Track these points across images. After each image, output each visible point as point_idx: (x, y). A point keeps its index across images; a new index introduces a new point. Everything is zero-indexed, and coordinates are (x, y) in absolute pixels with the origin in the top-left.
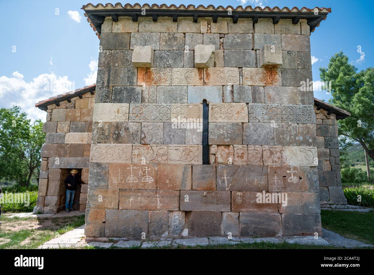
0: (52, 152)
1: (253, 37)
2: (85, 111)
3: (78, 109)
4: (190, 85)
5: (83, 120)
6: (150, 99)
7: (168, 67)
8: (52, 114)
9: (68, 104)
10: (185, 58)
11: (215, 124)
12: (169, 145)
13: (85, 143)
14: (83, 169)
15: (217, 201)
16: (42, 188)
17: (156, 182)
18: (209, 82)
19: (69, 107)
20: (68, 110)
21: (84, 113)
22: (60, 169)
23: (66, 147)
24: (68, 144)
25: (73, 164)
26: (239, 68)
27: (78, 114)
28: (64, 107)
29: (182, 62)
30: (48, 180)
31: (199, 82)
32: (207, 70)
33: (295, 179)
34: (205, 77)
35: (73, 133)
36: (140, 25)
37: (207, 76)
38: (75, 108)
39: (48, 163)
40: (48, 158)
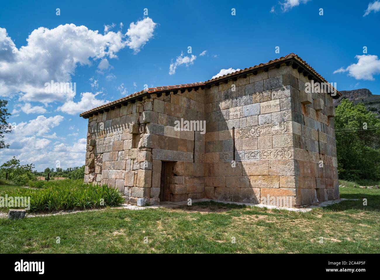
0: (155, 143)
2: (177, 107)
3: (172, 104)
4: (315, 119)
5: (176, 116)
8: (153, 104)
9: (165, 97)
13: (179, 138)
14: (177, 162)
16: (148, 179)
18: (318, 120)
19: (166, 100)
21: (176, 109)
22: (161, 160)
23: (165, 139)
24: (167, 137)
25: (170, 157)
27: (173, 109)
28: (162, 99)
30: (152, 172)
35: (170, 126)
37: (318, 116)
39: (152, 154)
40: (152, 149)
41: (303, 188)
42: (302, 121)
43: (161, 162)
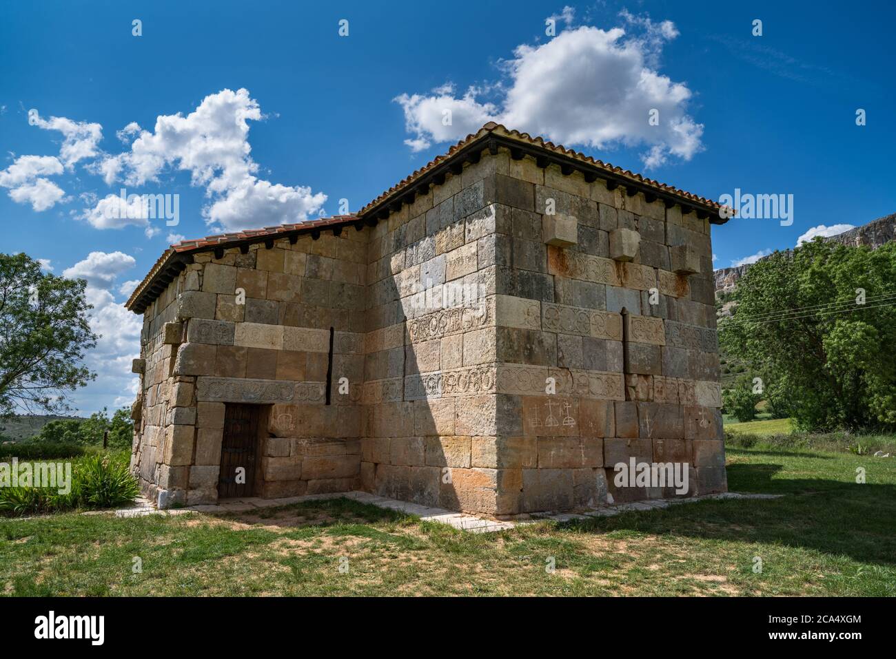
0: (206, 363)
2: (276, 277)
3: (261, 272)
4: (608, 283)
5: (274, 298)
6: (566, 298)
7: (583, 252)
8: (203, 275)
9: (240, 258)
10: (601, 242)
11: (635, 344)
12: (591, 371)
13: (278, 348)
14: (274, 404)
15: (641, 452)
16: (183, 446)
17: (579, 425)
18: (628, 284)
19: (242, 264)
20: (241, 270)
21: (275, 281)
22: (224, 403)
23: (237, 354)
24: (242, 348)
25: (252, 393)
26: (654, 268)
27: (262, 283)
28: (233, 262)
29: (597, 247)
30: (196, 429)
31: (617, 282)
32: (624, 265)
33: (705, 423)
34: (623, 276)
35: (253, 324)
36: (546, 174)
37: (625, 274)
38: (255, 268)
39: (195, 388)
40: (196, 377)
41: (535, 466)
42: (544, 294)
43: (223, 406)
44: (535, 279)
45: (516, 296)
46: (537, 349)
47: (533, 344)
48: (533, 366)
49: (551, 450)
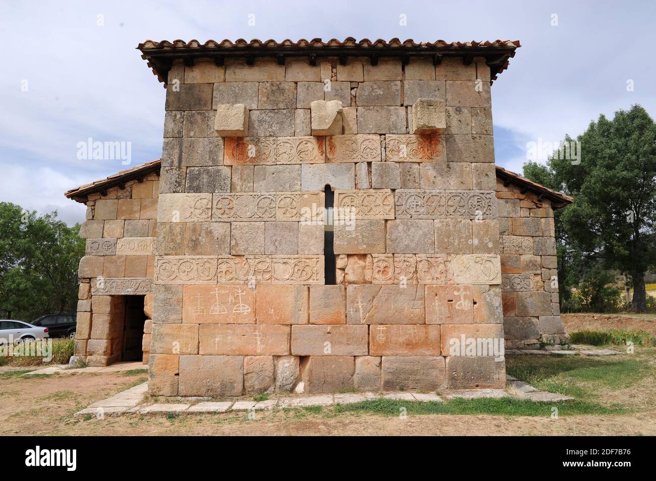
0: (96, 269)
1: (402, 86)
2: (147, 202)
3: (136, 200)
4: (305, 162)
5: (145, 217)
6: (244, 186)
7: (271, 136)
8: (94, 209)
9: (121, 193)
10: (298, 121)
12: (273, 256)
14: (146, 295)
16: (83, 326)
17: (255, 312)
18: (335, 158)
19: (122, 196)
20: (120, 201)
21: (146, 205)
22: (111, 296)
23: (118, 261)
24: (122, 256)
25: (129, 288)
26: (381, 135)
27: (137, 208)
28: (114, 197)
29: (292, 127)
30: (92, 314)
31: (320, 159)
32: (331, 139)
33: (466, 304)
35: (130, 238)
36: (227, 71)
37: (331, 149)
38: (131, 198)
39: (90, 287)
40: (90, 279)
41: (196, 352)
42: (217, 185)
43: (109, 298)
44: (208, 173)
45: (182, 192)
46: (203, 239)
47: (200, 235)
48: (198, 257)
49: (216, 337)
